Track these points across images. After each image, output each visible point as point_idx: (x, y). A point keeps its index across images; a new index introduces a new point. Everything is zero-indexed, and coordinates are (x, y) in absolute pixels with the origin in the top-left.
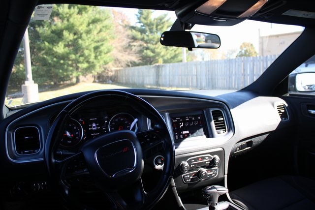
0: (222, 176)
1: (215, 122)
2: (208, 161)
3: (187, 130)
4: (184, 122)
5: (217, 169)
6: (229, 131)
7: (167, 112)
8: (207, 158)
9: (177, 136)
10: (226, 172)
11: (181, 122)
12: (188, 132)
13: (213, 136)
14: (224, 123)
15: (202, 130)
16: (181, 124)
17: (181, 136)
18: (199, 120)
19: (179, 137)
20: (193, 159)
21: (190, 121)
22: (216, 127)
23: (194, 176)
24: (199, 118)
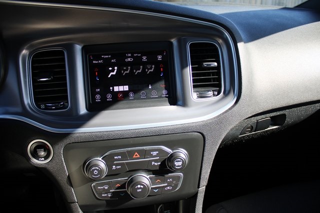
0: (192, 191)
1: (193, 69)
2: (156, 161)
3: (123, 85)
4: (121, 65)
5: (179, 177)
6: (226, 94)
7: (79, 41)
8: (155, 153)
9: (98, 97)
10: (204, 182)
11: (113, 66)
12: (126, 88)
13: (184, 104)
14: (219, 74)
15: (162, 85)
16: (113, 71)
17: (109, 96)
18: (157, 63)
19: (104, 98)
20: (117, 155)
21: (137, 63)
22: (194, 81)
23: (118, 188)
24: (160, 58)
